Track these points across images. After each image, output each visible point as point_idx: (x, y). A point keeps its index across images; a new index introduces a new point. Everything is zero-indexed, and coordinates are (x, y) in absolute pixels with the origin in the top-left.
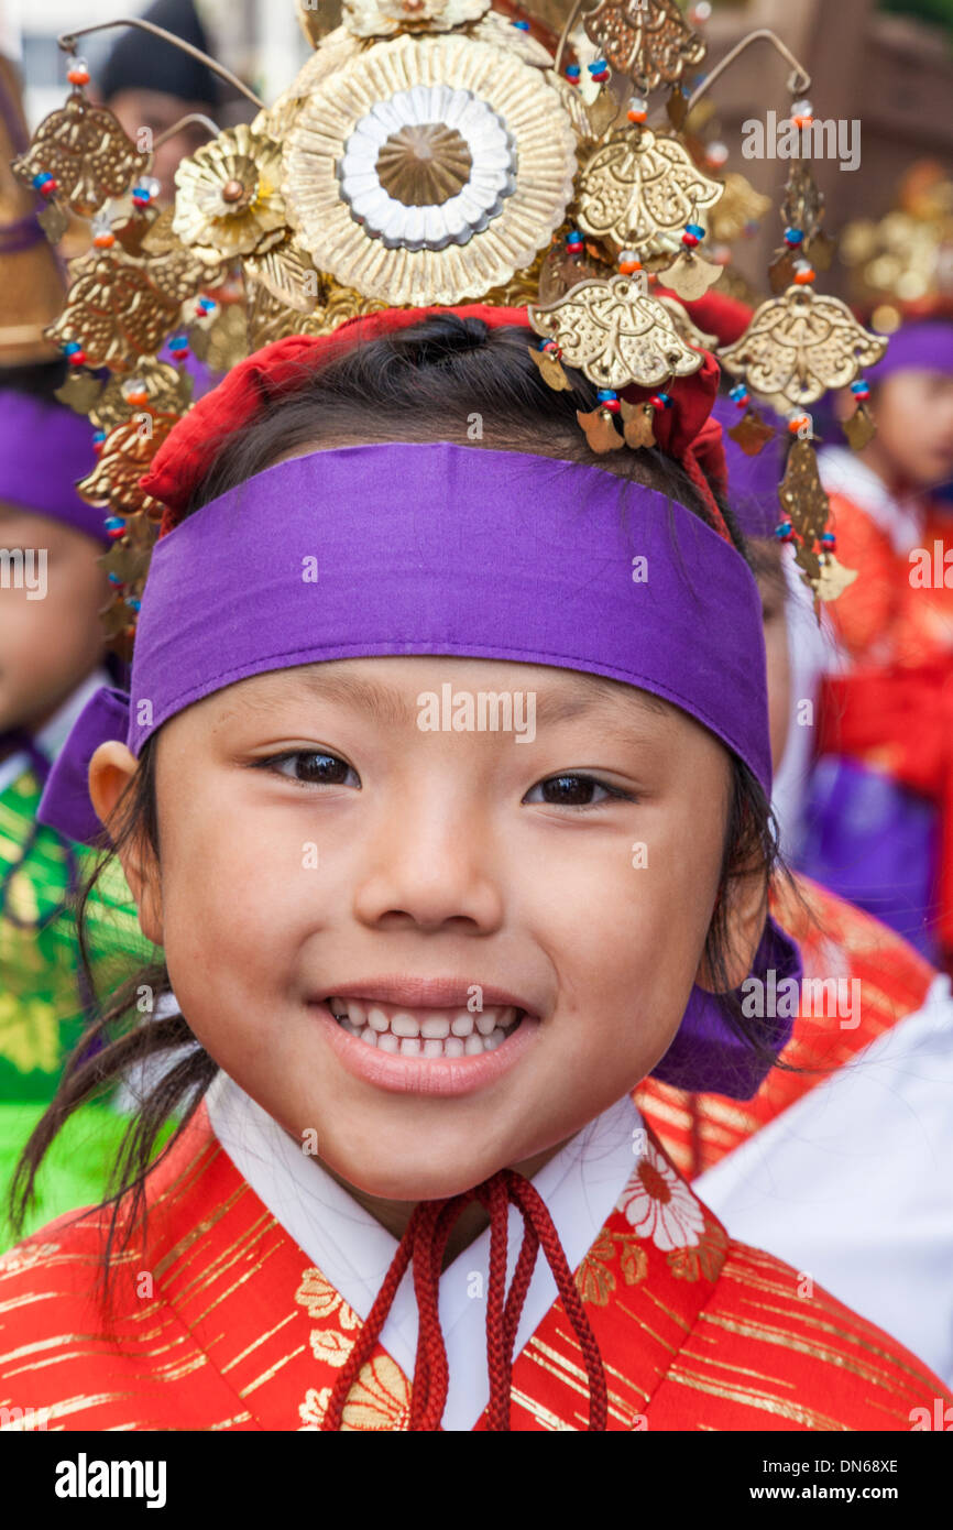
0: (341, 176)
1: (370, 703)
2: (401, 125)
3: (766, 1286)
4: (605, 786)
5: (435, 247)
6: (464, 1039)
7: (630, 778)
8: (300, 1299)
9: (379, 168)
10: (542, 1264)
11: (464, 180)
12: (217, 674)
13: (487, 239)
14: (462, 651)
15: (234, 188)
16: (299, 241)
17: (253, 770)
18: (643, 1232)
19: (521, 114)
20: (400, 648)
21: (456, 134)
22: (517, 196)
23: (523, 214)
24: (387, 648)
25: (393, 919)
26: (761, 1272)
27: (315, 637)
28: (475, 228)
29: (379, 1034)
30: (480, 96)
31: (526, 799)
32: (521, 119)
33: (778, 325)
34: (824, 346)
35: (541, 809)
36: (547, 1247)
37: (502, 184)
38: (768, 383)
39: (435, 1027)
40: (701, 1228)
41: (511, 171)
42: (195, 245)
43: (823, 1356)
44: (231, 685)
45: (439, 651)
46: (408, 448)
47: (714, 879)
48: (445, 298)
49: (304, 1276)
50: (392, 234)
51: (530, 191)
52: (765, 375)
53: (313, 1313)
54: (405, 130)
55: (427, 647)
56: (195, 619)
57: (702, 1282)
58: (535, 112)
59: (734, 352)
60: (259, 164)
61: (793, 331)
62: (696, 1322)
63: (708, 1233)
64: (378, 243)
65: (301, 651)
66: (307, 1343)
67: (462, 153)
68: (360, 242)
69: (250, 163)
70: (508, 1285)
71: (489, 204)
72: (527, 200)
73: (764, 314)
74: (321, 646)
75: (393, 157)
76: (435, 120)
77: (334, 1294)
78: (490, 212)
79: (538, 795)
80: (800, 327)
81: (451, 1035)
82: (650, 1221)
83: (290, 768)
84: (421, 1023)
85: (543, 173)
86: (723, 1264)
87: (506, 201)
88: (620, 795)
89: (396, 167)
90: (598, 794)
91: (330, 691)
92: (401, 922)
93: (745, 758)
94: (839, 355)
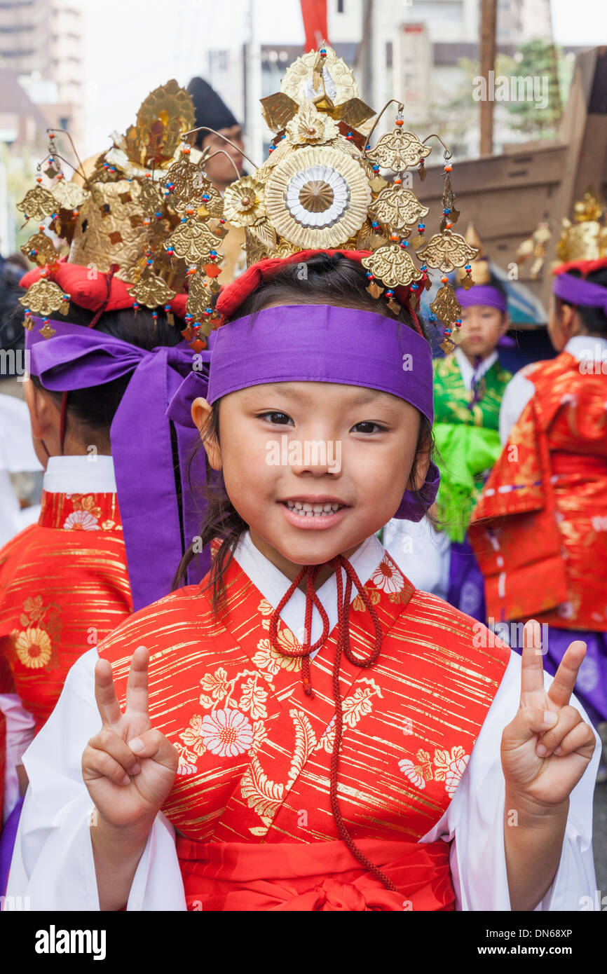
0: (286, 200)
1: (299, 399)
2: (308, 181)
3: (425, 605)
4: (378, 426)
5: (321, 228)
6: (328, 512)
7: (387, 423)
8: (259, 609)
9: (300, 197)
10: (354, 586)
11: (331, 203)
12: (244, 382)
13: (338, 225)
14: (330, 380)
15: (246, 200)
16: (271, 223)
17: (256, 419)
18: (379, 587)
19: (351, 178)
20: (308, 379)
21: (328, 186)
22: (350, 210)
23: (351, 216)
24: (305, 378)
25: (306, 473)
26: (424, 601)
27: (279, 373)
28: (335, 221)
29: (299, 510)
30: (337, 170)
31: (351, 431)
32: (352, 180)
33: (438, 244)
34: (455, 252)
35: (356, 434)
36: (355, 581)
37: (344, 206)
38: (434, 265)
39: (318, 509)
40: (403, 586)
41: (348, 200)
42: (231, 220)
43: (444, 628)
44: (249, 387)
45: (323, 380)
46: (313, 307)
47: (413, 455)
48: (324, 247)
49: (261, 601)
50: (305, 223)
51: (354, 208)
52: (433, 262)
53: (263, 614)
54: (310, 183)
55: (318, 379)
56: (235, 361)
57: (401, 604)
58: (357, 178)
59: (422, 253)
60: (255, 191)
61: (444, 246)
62: (398, 618)
63: (405, 588)
64: (300, 226)
65: (274, 377)
66: (261, 623)
67: (331, 193)
68: (294, 225)
69: (252, 191)
70: (344, 594)
71: (340, 212)
72: (353, 211)
73: (433, 239)
74: (282, 376)
75: (306, 194)
76: (321, 179)
77: (271, 608)
78: (341, 216)
79: (355, 430)
80: (446, 244)
81: (323, 511)
82: (383, 583)
83: (269, 418)
84: (313, 507)
85: (359, 201)
86: (411, 599)
87: (346, 211)
88: (383, 429)
89: (307, 198)
90: (376, 429)
91: (285, 393)
92: (307, 474)
93: (425, 413)
94: (461, 255)
